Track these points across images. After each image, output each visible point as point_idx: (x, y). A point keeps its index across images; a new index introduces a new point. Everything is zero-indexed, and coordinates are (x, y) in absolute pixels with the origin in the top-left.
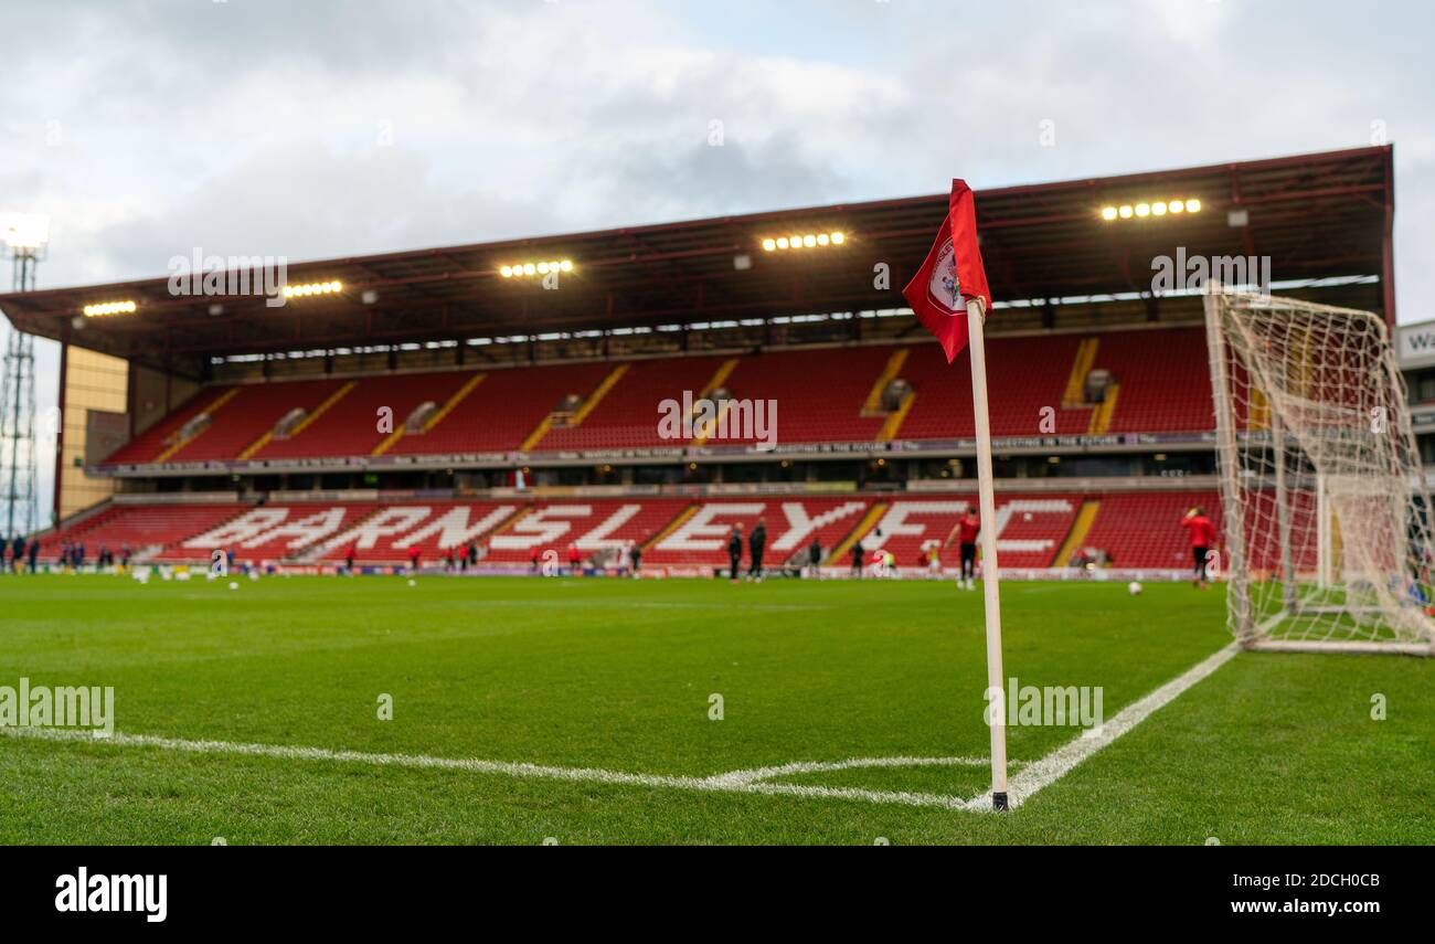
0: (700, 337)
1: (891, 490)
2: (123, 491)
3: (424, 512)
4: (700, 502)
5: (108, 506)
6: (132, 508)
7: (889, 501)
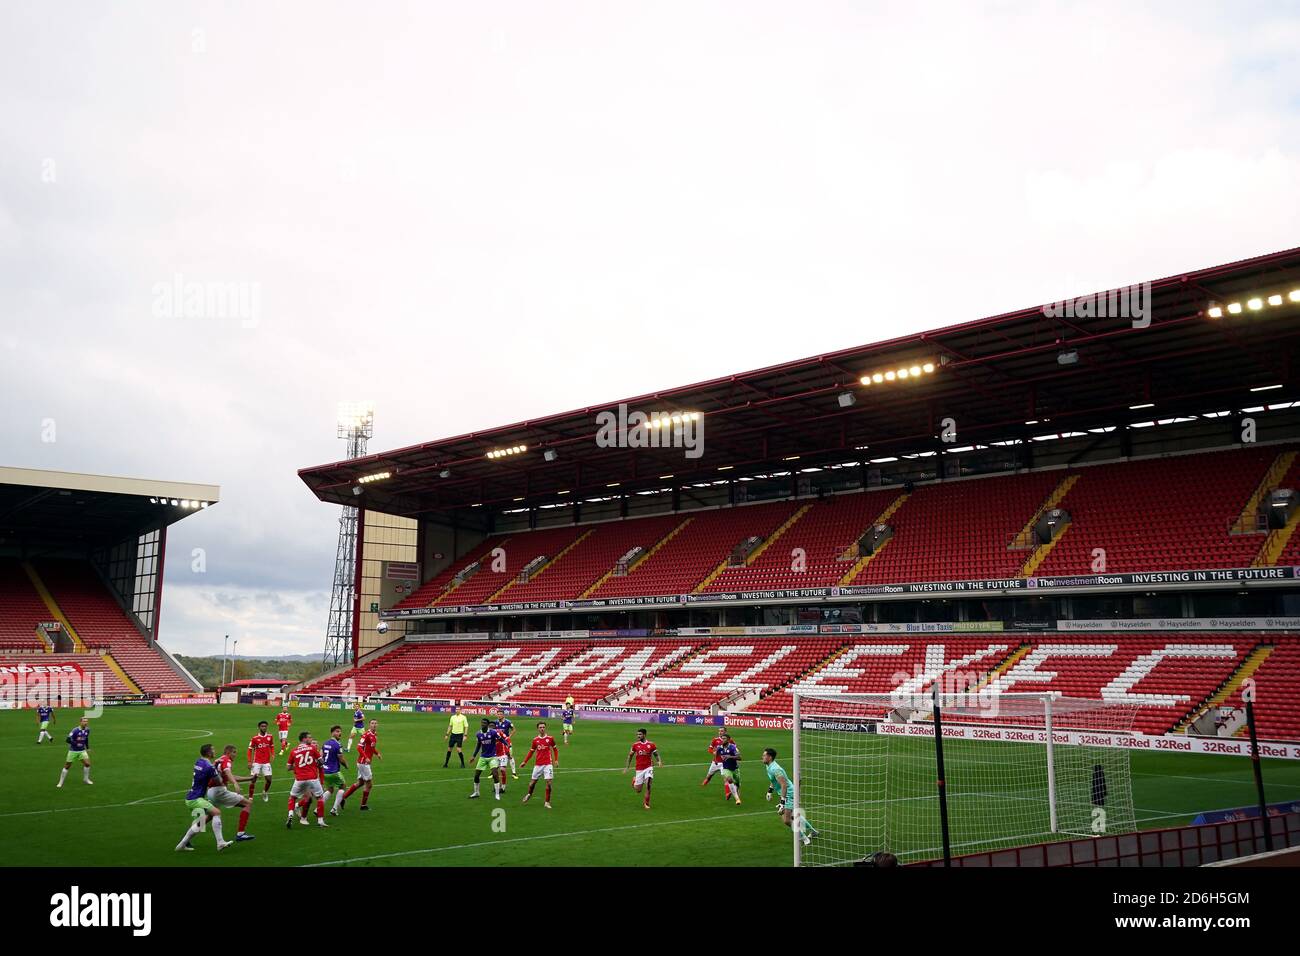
0: (878, 472)
1: (1039, 630)
2: (414, 632)
3: (620, 650)
4: (849, 643)
5: (401, 644)
6: (415, 646)
7: (1034, 643)
